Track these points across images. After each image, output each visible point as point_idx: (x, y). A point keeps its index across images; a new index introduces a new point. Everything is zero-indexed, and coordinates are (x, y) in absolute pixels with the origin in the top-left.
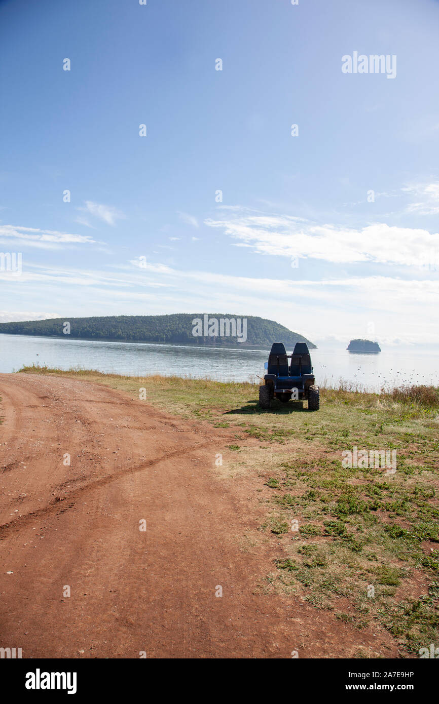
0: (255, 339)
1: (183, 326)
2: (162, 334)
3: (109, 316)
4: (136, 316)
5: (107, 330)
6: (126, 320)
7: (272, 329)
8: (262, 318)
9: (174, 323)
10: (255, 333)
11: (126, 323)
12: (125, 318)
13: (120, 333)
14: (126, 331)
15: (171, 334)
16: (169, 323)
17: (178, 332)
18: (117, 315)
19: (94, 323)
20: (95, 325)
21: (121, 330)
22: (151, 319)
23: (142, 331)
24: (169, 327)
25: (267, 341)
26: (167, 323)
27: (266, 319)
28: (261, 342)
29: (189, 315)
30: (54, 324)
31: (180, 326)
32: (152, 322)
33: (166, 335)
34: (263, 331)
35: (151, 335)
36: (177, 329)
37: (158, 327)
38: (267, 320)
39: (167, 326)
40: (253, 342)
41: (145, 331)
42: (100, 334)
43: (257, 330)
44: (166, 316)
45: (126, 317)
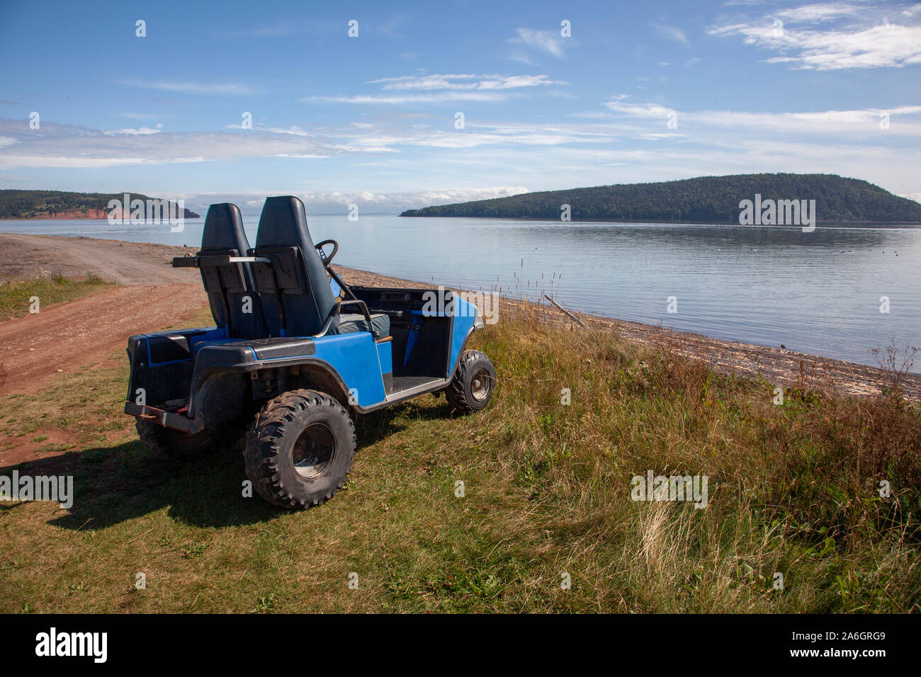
0: (828, 210)
1: (708, 194)
2: (675, 208)
3: (597, 186)
4: (638, 185)
5: (596, 207)
6: (623, 190)
7: (859, 194)
8: (841, 176)
9: (695, 191)
10: (828, 201)
11: (622, 194)
12: (621, 188)
13: (614, 209)
14: (623, 206)
15: (689, 208)
16: (688, 191)
17: (701, 204)
18: (610, 184)
19: (578, 197)
20: (579, 200)
21: (616, 205)
22: (659, 187)
23: (646, 206)
24: (686, 198)
25: (850, 213)
26: (684, 192)
27: (847, 177)
28: (839, 214)
29: (719, 177)
30: (524, 202)
31: (704, 194)
32: (661, 191)
33: (681, 209)
34: (841, 198)
35: (659, 210)
36: (698, 200)
37: (669, 199)
38: (849, 179)
39: (683, 197)
40: (824, 216)
41: (651, 205)
42: (586, 212)
43: (831, 196)
44: (683, 182)
45: (623, 186)
